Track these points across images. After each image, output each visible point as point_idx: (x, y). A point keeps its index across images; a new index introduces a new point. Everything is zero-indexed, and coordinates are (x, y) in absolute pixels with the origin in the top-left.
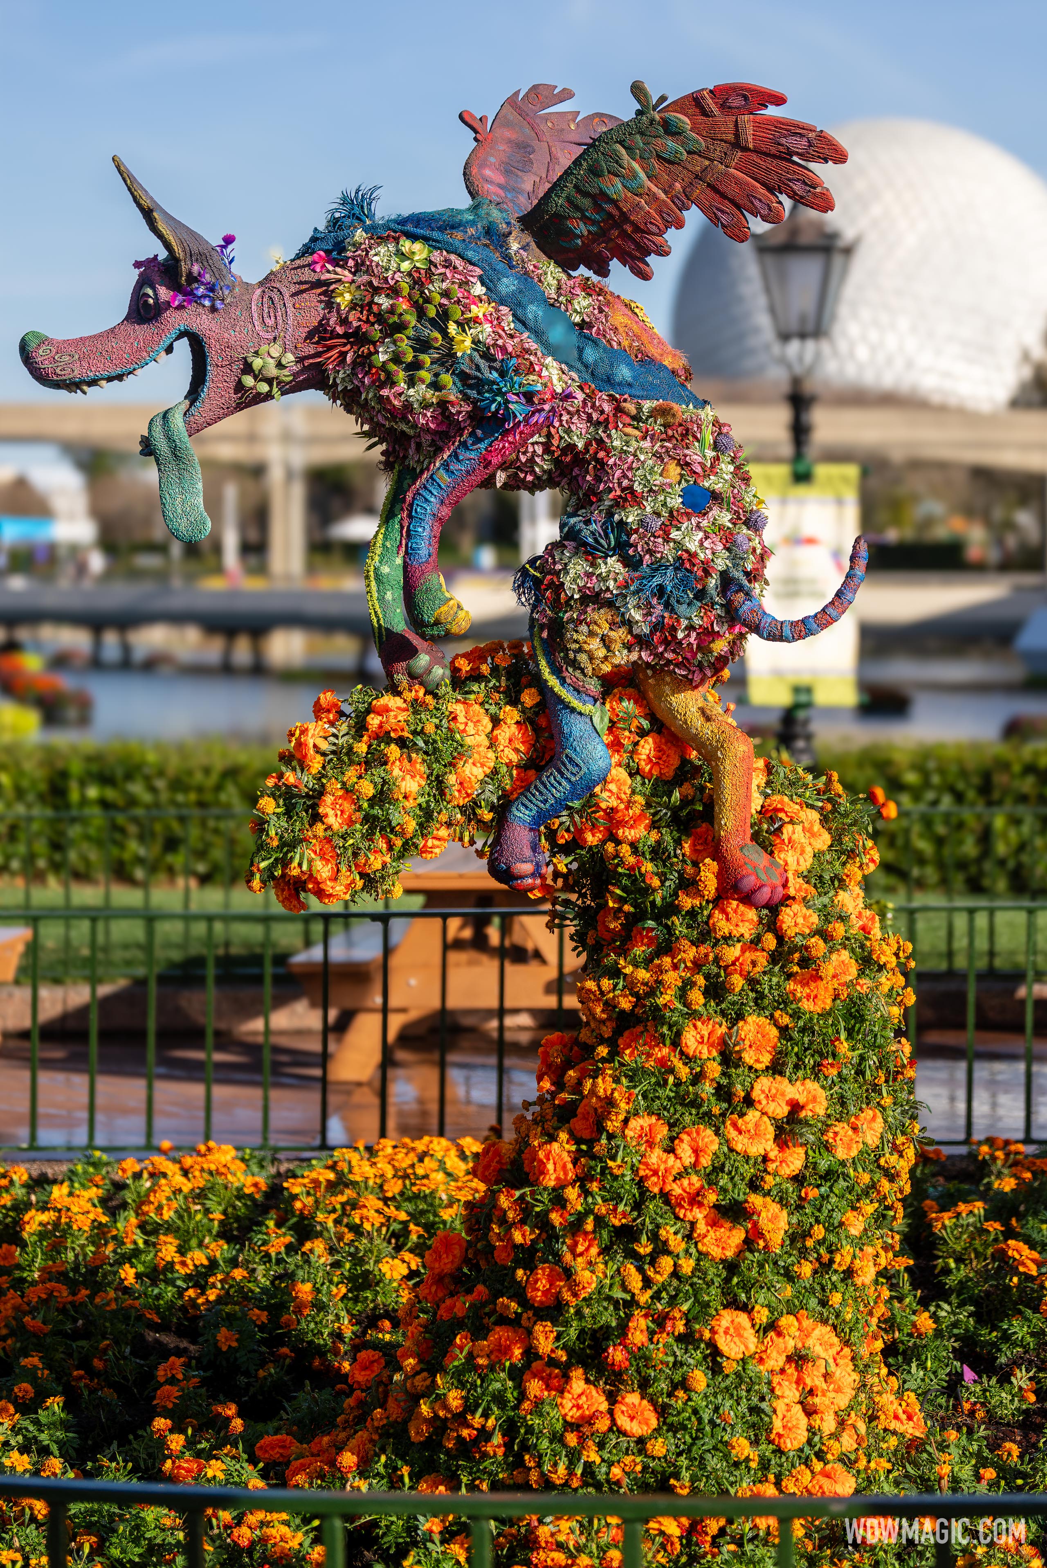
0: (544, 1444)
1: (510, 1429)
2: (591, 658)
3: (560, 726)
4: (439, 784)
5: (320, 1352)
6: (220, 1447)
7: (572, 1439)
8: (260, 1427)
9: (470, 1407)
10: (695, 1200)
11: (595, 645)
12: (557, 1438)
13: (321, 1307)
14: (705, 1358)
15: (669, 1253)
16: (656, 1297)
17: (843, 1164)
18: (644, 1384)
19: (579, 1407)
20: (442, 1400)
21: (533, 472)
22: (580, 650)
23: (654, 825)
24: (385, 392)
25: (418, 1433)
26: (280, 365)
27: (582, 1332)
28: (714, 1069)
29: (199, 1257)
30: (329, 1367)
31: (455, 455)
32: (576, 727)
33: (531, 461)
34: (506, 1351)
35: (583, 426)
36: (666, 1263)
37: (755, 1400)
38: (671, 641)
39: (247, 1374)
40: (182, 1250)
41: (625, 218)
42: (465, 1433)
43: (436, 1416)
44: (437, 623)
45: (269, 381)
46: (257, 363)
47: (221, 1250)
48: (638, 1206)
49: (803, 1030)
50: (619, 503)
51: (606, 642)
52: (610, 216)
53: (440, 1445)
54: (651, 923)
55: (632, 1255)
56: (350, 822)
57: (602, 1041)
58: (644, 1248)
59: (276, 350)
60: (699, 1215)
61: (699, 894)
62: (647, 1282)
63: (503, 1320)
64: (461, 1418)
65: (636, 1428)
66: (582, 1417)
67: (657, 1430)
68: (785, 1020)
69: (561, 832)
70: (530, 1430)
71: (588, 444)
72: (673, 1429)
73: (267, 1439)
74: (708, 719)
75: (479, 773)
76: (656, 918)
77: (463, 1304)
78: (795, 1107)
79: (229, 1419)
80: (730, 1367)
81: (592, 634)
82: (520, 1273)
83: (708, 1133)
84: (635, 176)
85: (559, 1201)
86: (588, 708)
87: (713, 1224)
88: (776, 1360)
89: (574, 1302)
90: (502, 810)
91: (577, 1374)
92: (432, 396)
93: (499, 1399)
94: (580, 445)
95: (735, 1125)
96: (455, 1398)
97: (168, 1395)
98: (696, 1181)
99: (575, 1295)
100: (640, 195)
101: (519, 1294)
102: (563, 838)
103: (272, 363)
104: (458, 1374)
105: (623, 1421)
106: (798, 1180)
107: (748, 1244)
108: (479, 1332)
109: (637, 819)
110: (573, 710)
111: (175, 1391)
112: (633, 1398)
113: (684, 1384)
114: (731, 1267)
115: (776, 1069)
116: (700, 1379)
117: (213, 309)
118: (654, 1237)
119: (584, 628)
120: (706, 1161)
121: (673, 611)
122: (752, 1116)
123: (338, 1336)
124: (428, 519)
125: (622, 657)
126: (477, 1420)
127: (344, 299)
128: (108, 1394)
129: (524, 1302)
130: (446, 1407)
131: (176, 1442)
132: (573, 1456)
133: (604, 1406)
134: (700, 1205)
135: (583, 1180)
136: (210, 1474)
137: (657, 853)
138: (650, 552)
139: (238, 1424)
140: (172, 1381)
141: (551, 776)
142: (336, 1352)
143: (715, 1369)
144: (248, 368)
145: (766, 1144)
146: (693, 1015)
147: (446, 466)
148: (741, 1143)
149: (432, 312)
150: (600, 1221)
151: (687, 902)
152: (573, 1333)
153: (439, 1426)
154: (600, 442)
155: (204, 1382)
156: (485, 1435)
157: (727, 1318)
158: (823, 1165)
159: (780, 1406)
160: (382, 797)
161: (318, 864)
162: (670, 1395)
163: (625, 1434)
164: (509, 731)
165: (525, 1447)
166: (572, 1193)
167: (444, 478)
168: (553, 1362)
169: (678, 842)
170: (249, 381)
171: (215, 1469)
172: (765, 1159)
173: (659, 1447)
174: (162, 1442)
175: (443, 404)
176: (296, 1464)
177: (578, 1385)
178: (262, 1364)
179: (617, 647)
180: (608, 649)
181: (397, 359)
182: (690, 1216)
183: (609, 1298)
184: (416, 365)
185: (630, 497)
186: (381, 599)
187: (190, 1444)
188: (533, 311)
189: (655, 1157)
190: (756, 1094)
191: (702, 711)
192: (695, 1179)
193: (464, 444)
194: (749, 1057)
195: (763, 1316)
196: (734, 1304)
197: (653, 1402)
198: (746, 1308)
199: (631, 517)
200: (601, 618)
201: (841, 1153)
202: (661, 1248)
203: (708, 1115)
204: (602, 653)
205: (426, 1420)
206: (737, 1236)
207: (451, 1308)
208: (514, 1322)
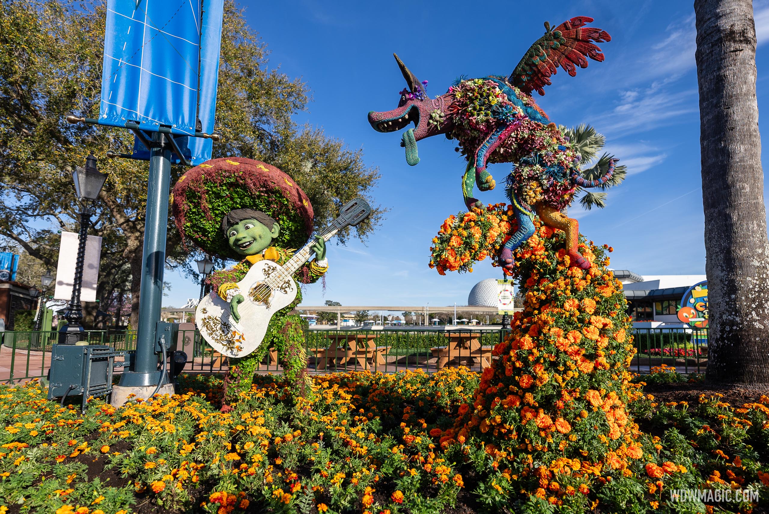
0: (533, 436)
1: (519, 430)
2: (530, 198)
3: (520, 220)
4: (485, 236)
5: (443, 407)
6: (420, 432)
7: (543, 434)
8: (430, 426)
9: (504, 421)
10: (577, 353)
11: (531, 193)
12: (537, 433)
13: (443, 397)
14: (585, 406)
15: (571, 370)
16: (567, 384)
17: (620, 344)
18: (565, 416)
19: (543, 422)
20: (494, 419)
21: (511, 149)
22: (527, 195)
23: (546, 250)
24: (471, 118)
25: (484, 430)
26: (440, 117)
27: (542, 396)
28: (577, 313)
29: (415, 388)
30: (445, 411)
31: (491, 138)
32: (525, 219)
33: (511, 144)
34: (513, 403)
35: (527, 130)
36: (570, 373)
37: (602, 422)
38: (555, 192)
39: (426, 412)
40: (412, 386)
41: (539, 70)
42: (503, 430)
43: (491, 424)
44: (487, 182)
45: (437, 121)
46: (434, 115)
47: (419, 386)
48: (557, 355)
49: (605, 301)
50: (539, 150)
51: (535, 192)
52: (535, 71)
53: (492, 434)
54: (548, 276)
55: (557, 371)
56: (460, 244)
57: (535, 309)
58: (561, 368)
59: (439, 112)
60: (578, 358)
61: (564, 265)
62: (564, 380)
63: (512, 393)
64: (501, 425)
65: (564, 431)
66: (545, 426)
67: (572, 431)
68: (598, 299)
69: (518, 254)
70: (527, 430)
71: (529, 136)
72: (576, 431)
73: (433, 430)
74: (563, 217)
75: (496, 234)
76: (550, 274)
77: (495, 389)
78: (605, 325)
79: (422, 424)
80: (595, 410)
81: (531, 189)
82: (517, 377)
83: (578, 333)
84: (544, 55)
85: (531, 353)
86: (528, 213)
87: (583, 361)
88: (607, 408)
89: (541, 385)
90: (502, 246)
91: (541, 411)
92: (485, 118)
93: (514, 419)
94: (526, 136)
95: (586, 330)
96: (498, 419)
97: (406, 416)
98: (577, 348)
99: (541, 383)
100: (544, 62)
101: (517, 384)
102: (519, 255)
103: (438, 116)
104: (499, 410)
105: (559, 428)
106: (607, 348)
107: (595, 368)
108: (503, 397)
109: (541, 249)
110: (524, 214)
111: (408, 415)
112: (561, 420)
113: (580, 415)
114: (591, 376)
115: (596, 313)
116: (586, 413)
117: (422, 100)
118: (565, 364)
119: (529, 187)
120: (578, 341)
121: (556, 180)
122: (592, 327)
123: (446, 404)
124: (483, 156)
125: (539, 197)
126: (507, 426)
127: (458, 95)
128: (391, 416)
129: (519, 387)
130: (495, 421)
131: (407, 430)
132: (544, 441)
133: (552, 422)
134: (579, 354)
135: (538, 346)
136: (417, 441)
137: (548, 257)
138: (550, 161)
139: (425, 425)
140: (407, 413)
141: (517, 234)
142: (446, 408)
143: (590, 410)
144: (431, 117)
145: (596, 337)
146: (568, 298)
147: (488, 141)
148: (589, 336)
149: (485, 94)
150: (545, 361)
151: (561, 268)
152: (539, 397)
153: (492, 427)
154: (533, 135)
155: (415, 414)
156: (510, 432)
157: (592, 392)
158: (614, 344)
159: (610, 423)
160: (470, 236)
161: (450, 257)
162: (575, 419)
163: (560, 432)
164: (503, 224)
165: (525, 436)
166: (535, 351)
167: (488, 145)
168: (534, 407)
169: (554, 254)
170: (431, 121)
171: (418, 440)
172: (597, 341)
173: (574, 437)
174: (403, 430)
175: (487, 121)
176: (442, 438)
177: (542, 415)
178: (430, 410)
179: (538, 193)
180: (535, 194)
181: (475, 109)
182: (575, 359)
183: (551, 385)
184: (481, 110)
185: (543, 147)
186: (467, 190)
187: (411, 430)
188: (512, 97)
189: (561, 340)
190: (592, 321)
191: (561, 216)
192: (576, 347)
193: (494, 134)
194: (587, 310)
195: (604, 392)
196: (593, 388)
197: (568, 421)
198: (597, 389)
199: (543, 152)
200: (534, 184)
201: (619, 341)
202: (567, 369)
203: (577, 327)
204: (533, 195)
205: (487, 426)
206: (591, 365)
207: (491, 391)
208: (516, 394)
